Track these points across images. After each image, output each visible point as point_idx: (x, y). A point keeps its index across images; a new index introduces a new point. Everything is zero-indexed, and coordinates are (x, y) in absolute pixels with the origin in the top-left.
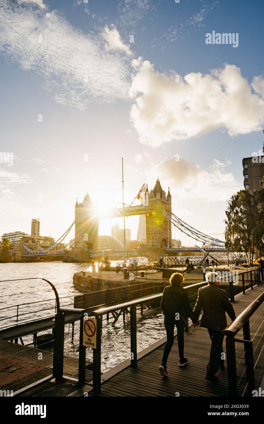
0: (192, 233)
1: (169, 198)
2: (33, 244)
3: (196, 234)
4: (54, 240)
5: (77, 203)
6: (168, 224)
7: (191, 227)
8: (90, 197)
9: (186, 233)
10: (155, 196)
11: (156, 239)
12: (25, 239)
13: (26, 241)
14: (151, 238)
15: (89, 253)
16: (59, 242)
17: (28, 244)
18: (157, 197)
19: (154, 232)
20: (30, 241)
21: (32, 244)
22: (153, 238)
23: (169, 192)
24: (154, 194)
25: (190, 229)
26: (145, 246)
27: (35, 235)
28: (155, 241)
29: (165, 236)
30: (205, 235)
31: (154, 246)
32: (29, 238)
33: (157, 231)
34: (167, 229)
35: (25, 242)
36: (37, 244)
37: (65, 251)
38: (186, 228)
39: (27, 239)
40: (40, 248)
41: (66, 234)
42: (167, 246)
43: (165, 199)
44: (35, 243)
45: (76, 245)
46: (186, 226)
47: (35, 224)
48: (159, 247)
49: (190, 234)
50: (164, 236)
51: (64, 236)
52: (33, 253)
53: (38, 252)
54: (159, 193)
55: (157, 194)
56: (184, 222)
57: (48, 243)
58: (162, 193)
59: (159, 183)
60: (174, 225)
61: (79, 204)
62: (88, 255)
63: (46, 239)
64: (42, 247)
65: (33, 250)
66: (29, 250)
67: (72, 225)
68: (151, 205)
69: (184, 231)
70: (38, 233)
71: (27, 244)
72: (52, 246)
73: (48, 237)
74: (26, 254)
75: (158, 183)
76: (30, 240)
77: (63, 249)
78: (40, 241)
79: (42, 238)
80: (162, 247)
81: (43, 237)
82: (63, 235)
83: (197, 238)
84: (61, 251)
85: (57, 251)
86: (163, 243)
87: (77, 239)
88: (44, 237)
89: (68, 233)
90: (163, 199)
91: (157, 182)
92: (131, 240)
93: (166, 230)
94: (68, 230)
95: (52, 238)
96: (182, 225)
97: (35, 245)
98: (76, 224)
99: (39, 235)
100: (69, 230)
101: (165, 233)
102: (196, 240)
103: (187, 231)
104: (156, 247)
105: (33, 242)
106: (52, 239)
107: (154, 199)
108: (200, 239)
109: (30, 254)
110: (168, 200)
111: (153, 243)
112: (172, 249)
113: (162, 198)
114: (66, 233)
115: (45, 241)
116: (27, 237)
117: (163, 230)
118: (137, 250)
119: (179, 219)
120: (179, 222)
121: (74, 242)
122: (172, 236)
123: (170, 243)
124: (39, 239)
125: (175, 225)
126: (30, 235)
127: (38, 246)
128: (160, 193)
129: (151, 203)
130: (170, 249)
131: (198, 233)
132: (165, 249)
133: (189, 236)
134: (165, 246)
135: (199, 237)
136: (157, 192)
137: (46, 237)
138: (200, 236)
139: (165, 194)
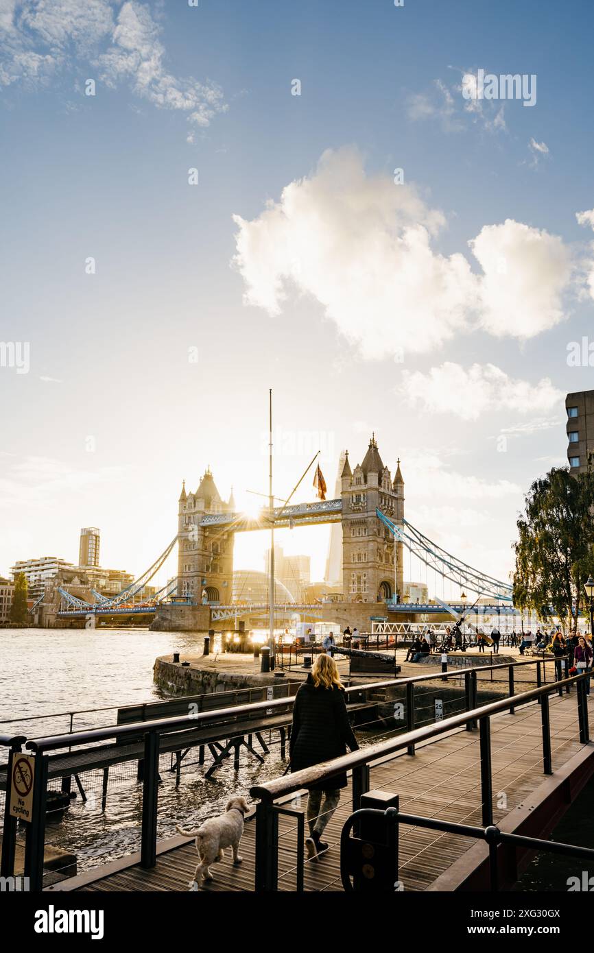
0: (451, 569)
1: (399, 485)
2: (83, 586)
3: (459, 571)
4: (131, 578)
5: (184, 491)
6: (394, 546)
7: (449, 555)
8: (215, 480)
9: (437, 568)
10: (366, 481)
11: (365, 582)
12: (66, 576)
13: (66, 579)
14: (355, 578)
15: (211, 610)
16: (141, 583)
17: (71, 585)
18: (369, 482)
19: (361, 565)
20: (76, 580)
21: (81, 586)
22: (359, 578)
23: (399, 471)
24: (362, 474)
25: (447, 559)
26: (339, 598)
27: (87, 565)
28: (362, 585)
29: (387, 574)
30: (481, 574)
31: (361, 598)
32: (75, 573)
33: (368, 562)
34: (393, 559)
35: (65, 582)
36: (92, 587)
37: (156, 606)
38: (436, 556)
39: (69, 575)
40: (98, 595)
41: (158, 565)
42: (391, 598)
43: (388, 488)
44: (87, 584)
45: (180, 592)
46: (437, 552)
47: (89, 540)
48: (372, 599)
49: (446, 570)
50: (383, 576)
51: (153, 571)
52: (83, 608)
53: (95, 605)
54: (373, 474)
55: (369, 474)
56: (433, 544)
57: (117, 586)
58: (381, 472)
59: (376, 449)
60: (409, 548)
61: (187, 494)
62: (208, 614)
63: (114, 576)
64: (103, 594)
65: (84, 600)
66: (73, 600)
67: (172, 545)
68: (355, 501)
69: (432, 564)
70: (95, 562)
71: (68, 585)
72: (125, 593)
73: (117, 572)
74: (66, 610)
75: (373, 448)
76: (76, 577)
77: (150, 600)
78: (99, 581)
79: (104, 574)
80: (379, 599)
81: (105, 571)
82: (152, 567)
83: (463, 581)
84: (146, 603)
85: (137, 604)
86: (383, 591)
87: (182, 577)
88: (110, 571)
89: (162, 563)
90: (384, 487)
91: (370, 446)
92: (311, 582)
93: (390, 561)
94: (162, 557)
95: (127, 573)
96: (429, 551)
97: (88, 589)
98: (180, 543)
99: (97, 566)
100: (165, 556)
101: (389, 568)
102: (459, 586)
103: (440, 565)
104: (366, 600)
105: (82, 582)
106: (128, 576)
107: (363, 487)
108: (469, 585)
109: (76, 610)
110: (395, 491)
111: (359, 589)
112: (403, 606)
113: (383, 484)
114: (157, 562)
115: (110, 580)
116: (68, 571)
117: (382, 561)
118: (321, 606)
119: (421, 535)
120: (421, 542)
121: (177, 585)
122: (404, 574)
123: (398, 591)
124: (97, 576)
125: (411, 550)
126: (78, 565)
127: (95, 591)
128: (376, 472)
129: (354, 496)
130: (398, 606)
131: (464, 568)
132: (386, 605)
133: (444, 575)
134: (387, 598)
135: (467, 580)
136: (370, 471)
137: (113, 571)
138: (468, 576)
139: (389, 475)
